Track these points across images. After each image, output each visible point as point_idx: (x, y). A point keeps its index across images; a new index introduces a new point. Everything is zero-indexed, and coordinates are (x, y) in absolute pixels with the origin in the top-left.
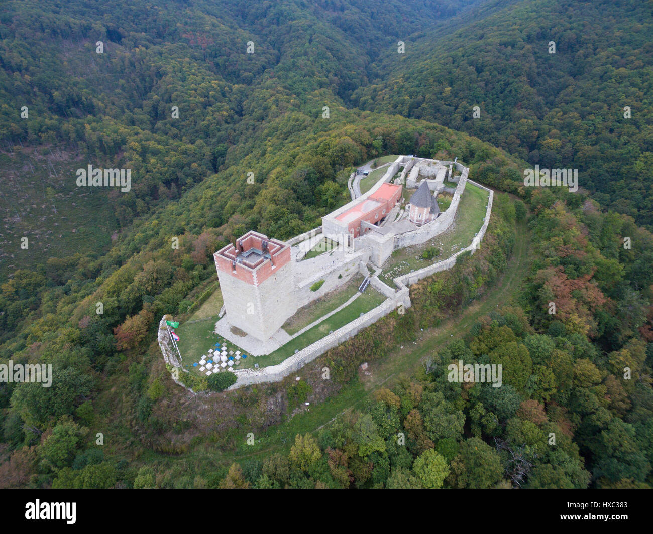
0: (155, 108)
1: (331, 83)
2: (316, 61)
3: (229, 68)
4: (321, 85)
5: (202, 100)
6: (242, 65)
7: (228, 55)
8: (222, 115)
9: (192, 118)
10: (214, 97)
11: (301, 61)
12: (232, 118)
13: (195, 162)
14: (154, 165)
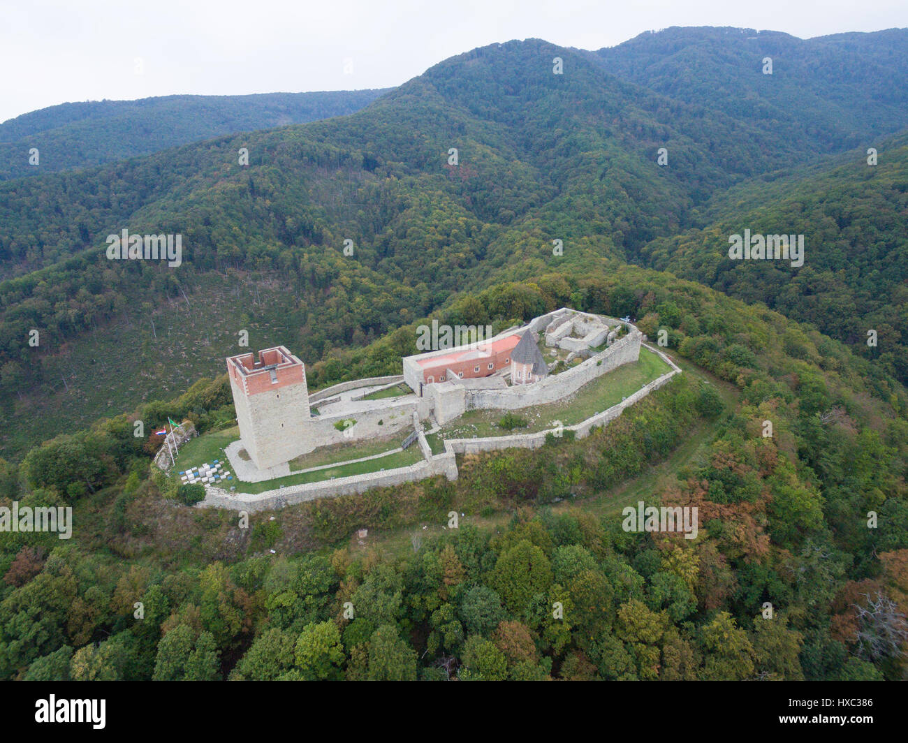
0: (386, 243)
1: (615, 230)
2: (602, 201)
3: (488, 205)
4: (599, 230)
5: (440, 238)
6: (504, 201)
7: (491, 189)
8: (458, 257)
9: (423, 257)
10: (455, 235)
11: (578, 200)
12: (469, 261)
13: (406, 307)
14: (359, 304)
